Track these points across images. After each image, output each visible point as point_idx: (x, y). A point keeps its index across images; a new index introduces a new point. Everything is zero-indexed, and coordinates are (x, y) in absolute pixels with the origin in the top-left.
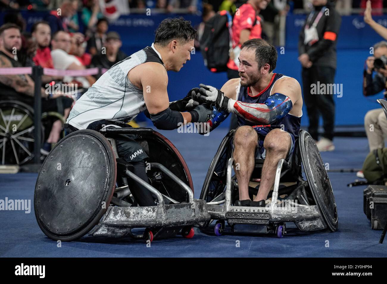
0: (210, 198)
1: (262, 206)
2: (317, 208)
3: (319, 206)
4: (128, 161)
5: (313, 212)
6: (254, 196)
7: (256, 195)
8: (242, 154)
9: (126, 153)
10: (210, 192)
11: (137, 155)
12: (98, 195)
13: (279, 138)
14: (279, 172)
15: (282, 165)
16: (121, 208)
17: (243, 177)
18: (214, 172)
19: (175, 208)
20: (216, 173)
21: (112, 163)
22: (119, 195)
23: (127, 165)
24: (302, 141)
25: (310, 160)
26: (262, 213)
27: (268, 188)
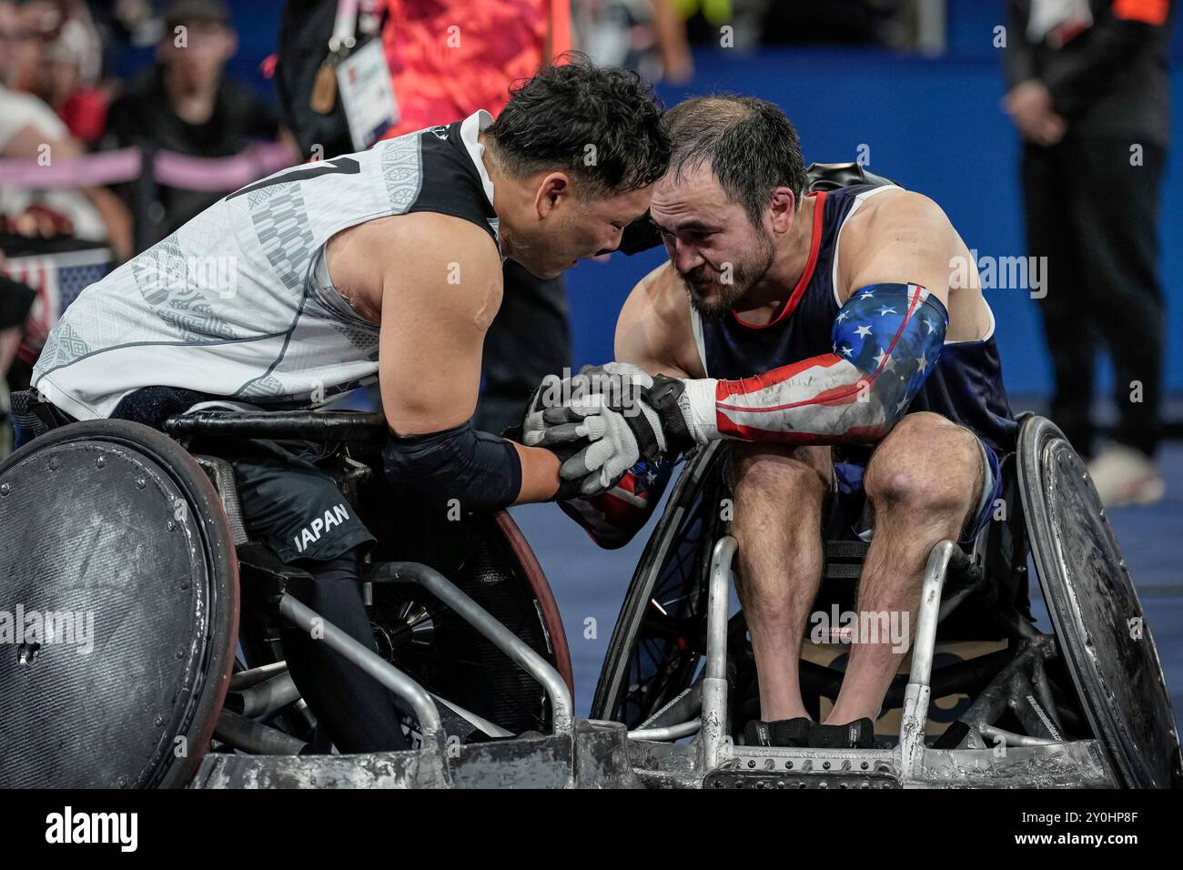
0: (634, 711)
1: (860, 745)
2: (1097, 751)
3: (1107, 744)
4: (286, 559)
5: (1080, 771)
6: (824, 701)
7: (834, 697)
8: (763, 523)
9: (279, 522)
10: (633, 688)
11: (322, 531)
12: (155, 712)
13: (930, 452)
14: (932, 597)
15: (944, 566)
16: (260, 761)
17: (773, 623)
18: (653, 601)
19: (494, 760)
20: (661, 604)
21: (221, 575)
22: (250, 702)
23: (284, 575)
24: (1028, 462)
25: (1066, 543)
26: (862, 777)
27: (887, 669)
